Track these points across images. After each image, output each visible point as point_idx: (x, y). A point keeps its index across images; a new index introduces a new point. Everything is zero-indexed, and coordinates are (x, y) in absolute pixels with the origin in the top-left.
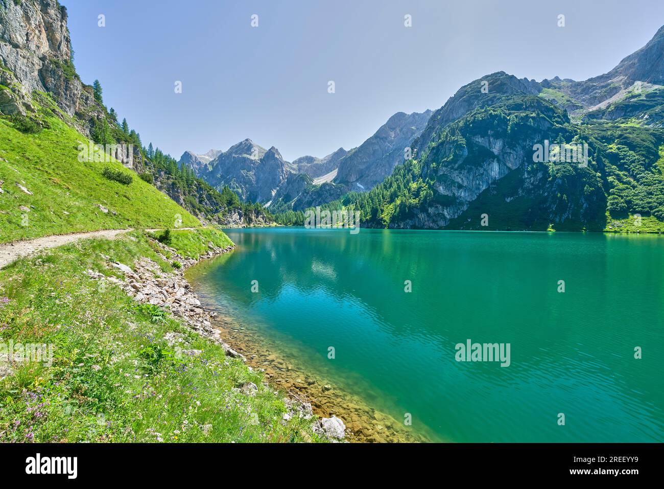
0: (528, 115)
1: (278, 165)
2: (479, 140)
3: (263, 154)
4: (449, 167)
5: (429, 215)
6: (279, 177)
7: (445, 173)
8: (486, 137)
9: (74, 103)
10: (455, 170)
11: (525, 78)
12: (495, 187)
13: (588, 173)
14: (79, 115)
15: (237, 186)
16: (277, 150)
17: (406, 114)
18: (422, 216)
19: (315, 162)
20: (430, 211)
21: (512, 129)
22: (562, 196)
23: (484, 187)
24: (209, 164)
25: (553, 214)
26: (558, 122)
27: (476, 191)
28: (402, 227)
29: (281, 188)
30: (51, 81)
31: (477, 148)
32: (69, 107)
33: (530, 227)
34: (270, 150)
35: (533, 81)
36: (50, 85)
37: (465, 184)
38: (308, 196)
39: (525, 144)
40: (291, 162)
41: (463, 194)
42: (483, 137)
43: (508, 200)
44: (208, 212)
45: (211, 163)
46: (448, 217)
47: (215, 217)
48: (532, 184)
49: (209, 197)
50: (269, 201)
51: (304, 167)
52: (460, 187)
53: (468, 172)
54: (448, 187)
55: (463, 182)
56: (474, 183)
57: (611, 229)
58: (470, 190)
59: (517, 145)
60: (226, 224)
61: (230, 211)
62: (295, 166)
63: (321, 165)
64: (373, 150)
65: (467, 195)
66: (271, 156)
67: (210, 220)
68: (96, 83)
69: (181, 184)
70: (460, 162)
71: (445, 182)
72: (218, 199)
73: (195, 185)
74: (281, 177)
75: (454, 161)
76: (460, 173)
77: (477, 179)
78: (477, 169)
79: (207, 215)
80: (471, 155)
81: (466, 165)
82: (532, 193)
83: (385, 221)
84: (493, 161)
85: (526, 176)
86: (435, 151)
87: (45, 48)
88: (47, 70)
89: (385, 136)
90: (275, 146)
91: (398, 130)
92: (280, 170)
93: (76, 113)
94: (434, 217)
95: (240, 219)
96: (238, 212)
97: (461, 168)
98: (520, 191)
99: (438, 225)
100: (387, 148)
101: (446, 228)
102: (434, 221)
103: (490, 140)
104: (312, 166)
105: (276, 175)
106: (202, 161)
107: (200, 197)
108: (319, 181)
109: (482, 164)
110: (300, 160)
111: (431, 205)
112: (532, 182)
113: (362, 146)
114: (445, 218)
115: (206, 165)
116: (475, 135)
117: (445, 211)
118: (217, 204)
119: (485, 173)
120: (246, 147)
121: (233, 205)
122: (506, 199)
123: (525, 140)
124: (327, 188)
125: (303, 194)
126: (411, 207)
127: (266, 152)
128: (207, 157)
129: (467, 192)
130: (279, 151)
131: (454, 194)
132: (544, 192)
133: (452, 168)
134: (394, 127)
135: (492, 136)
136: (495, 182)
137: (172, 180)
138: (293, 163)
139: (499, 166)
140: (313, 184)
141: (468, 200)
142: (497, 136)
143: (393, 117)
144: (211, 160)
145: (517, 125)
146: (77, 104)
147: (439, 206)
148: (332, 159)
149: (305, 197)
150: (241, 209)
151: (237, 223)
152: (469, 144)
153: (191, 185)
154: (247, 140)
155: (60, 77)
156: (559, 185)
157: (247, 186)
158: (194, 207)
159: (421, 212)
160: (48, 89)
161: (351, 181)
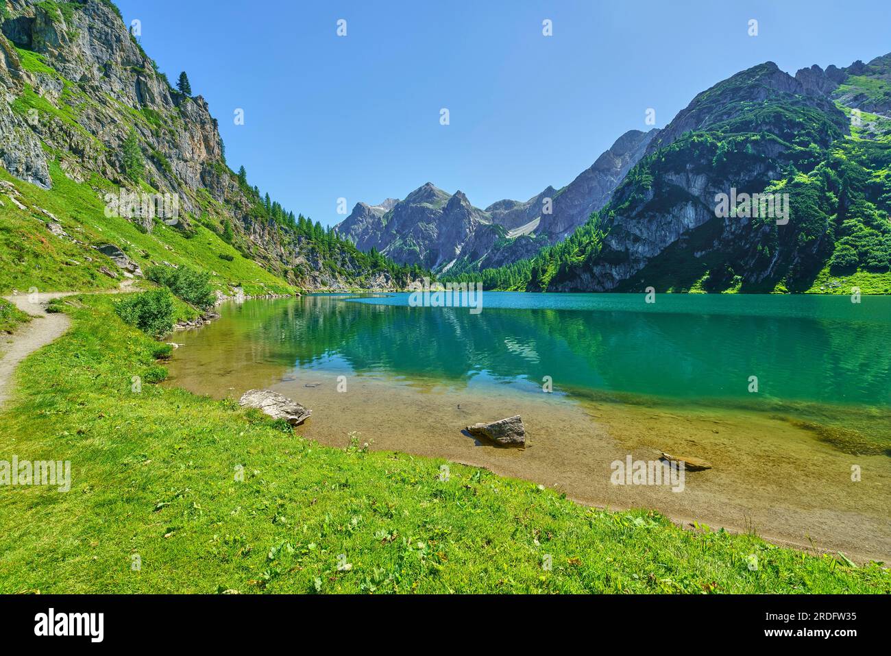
0: (748, 138)
1: (464, 215)
2: (672, 177)
3: (446, 201)
4: (625, 215)
5: (593, 276)
6: (465, 230)
7: (620, 223)
8: (682, 174)
9: (223, 193)
10: (632, 219)
11: (815, 67)
12: (686, 239)
13: (814, 216)
14: (227, 201)
15: (413, 243)
16: (464, 194)
17: (641, 133)
18: (585, 276)
19: (515, 208)
20: (595, 271)
21: (719, 160)
22: (763, 249)
23: (672, 239)
24: (383, 217)
25: (748, 272)
26: (799, 144)
27: (660, 245)
28: (560, 290)
29: (467, 244)
30: (208, 179)
31: (668, 189)
32: (220, 196)
33: (714, 288)
34: (455, 195)
35: (831, 67)
36: (207, 183)
37: (645, 235)
38: (499, 253)
39: (737, 178)
40: (483, 209)
41: (640, 249)
42: (677, 173)
43: (698, 255)
44: (349, 275)
45: (386, 216)
46: (617, 278)
47: (356, 281)
48: (733, 233)
49: (352, 260)
50: (451, 261)
51: (500, 215)
52: (637, 239)
53: (649, 221)
54: (620, 241)
55: (642, 233)
56: (658, 234)
57: (822, 290)
58: (652, 243)
59: (725, 181)
60: (368, 288)
61: (373, 274)
62: (488, 214)
63: (522, 211)
64: (588, 188)
65: (647, 249)
66: (456, 201)
67: (351, 284)
68: (242, 169)
69: (321, 248)
70: (639, 209)
71: (618, 235)
72: (362, 261)
73: (338, 248)
74: (468, 230)
75: (631, 208)
76: (639, 223)
77: (663, 229)
78: (664, 216)
79: (348, 279)
80: (657, 199)
81: (647, 213)
82: (731, 245)
83: (543, 283)
84: (686, 205)
85: (727, 223)
86: (618, 195)
87: (204, 155)
88: (205, 172)
89: (607, 167)
90: (460, 190)
91: (627, 157)
92: (466, 221)
93: (225, 200)
94: (600, 278)
95: (387, 282)
96: (385, 275)
97: (640, 216)
98: (716, 243)
99: (604, 288)
100: (609, 184)
101: (613, 291)
102: (599, 283)
103: (688, 176)
104: (509, 213)
105: (461, 227)
106: (377, 214)
107: (342, 260)
108: (516, 233)
109: (671, 209)
110: (496, 206)
111: (596, 264)
112: (733, 230)
113: (572, 184)
114: (613, 278)
115: (379, 219)
116: (667, 171)
117: (613, 270)
118: (360, 267)
119: (674, 221)
120: (427, 193)
121: (378, 268)
122: (695, 253)
123: (738, 174)
124: (524, 242)
125: (492, 250)
126: (573, 267)
127: (449, 198)
128: (382, 209)
129: (646, 245)
130: (467, 196)
131: (627, 249)
132: (745, 244)
133: (628, 217)
134: (622, 152)
135: (692, 171)
136: (688, 231)
137: (311, 245)
138: (486, 210)
139: (696, 210)
140: (507, 237)
141: (648, 256)
142: (697, 171)
143: (621, 138)
144: (387, 211)
145: (728, 154)
146: (226, 193)
147: (606, 264)
148: (537, 203)
149: (495, 256)
150: (388, 272)
151: (382, 287)
152: (657, 184)
153: (334, 248)
154: (427, 184)
155: (214, 175)
156: (764, 233)
157: (427, 242)
158: (333, 271)
159: (583, 272)
160: (206, 186)
161: (558, 231)
